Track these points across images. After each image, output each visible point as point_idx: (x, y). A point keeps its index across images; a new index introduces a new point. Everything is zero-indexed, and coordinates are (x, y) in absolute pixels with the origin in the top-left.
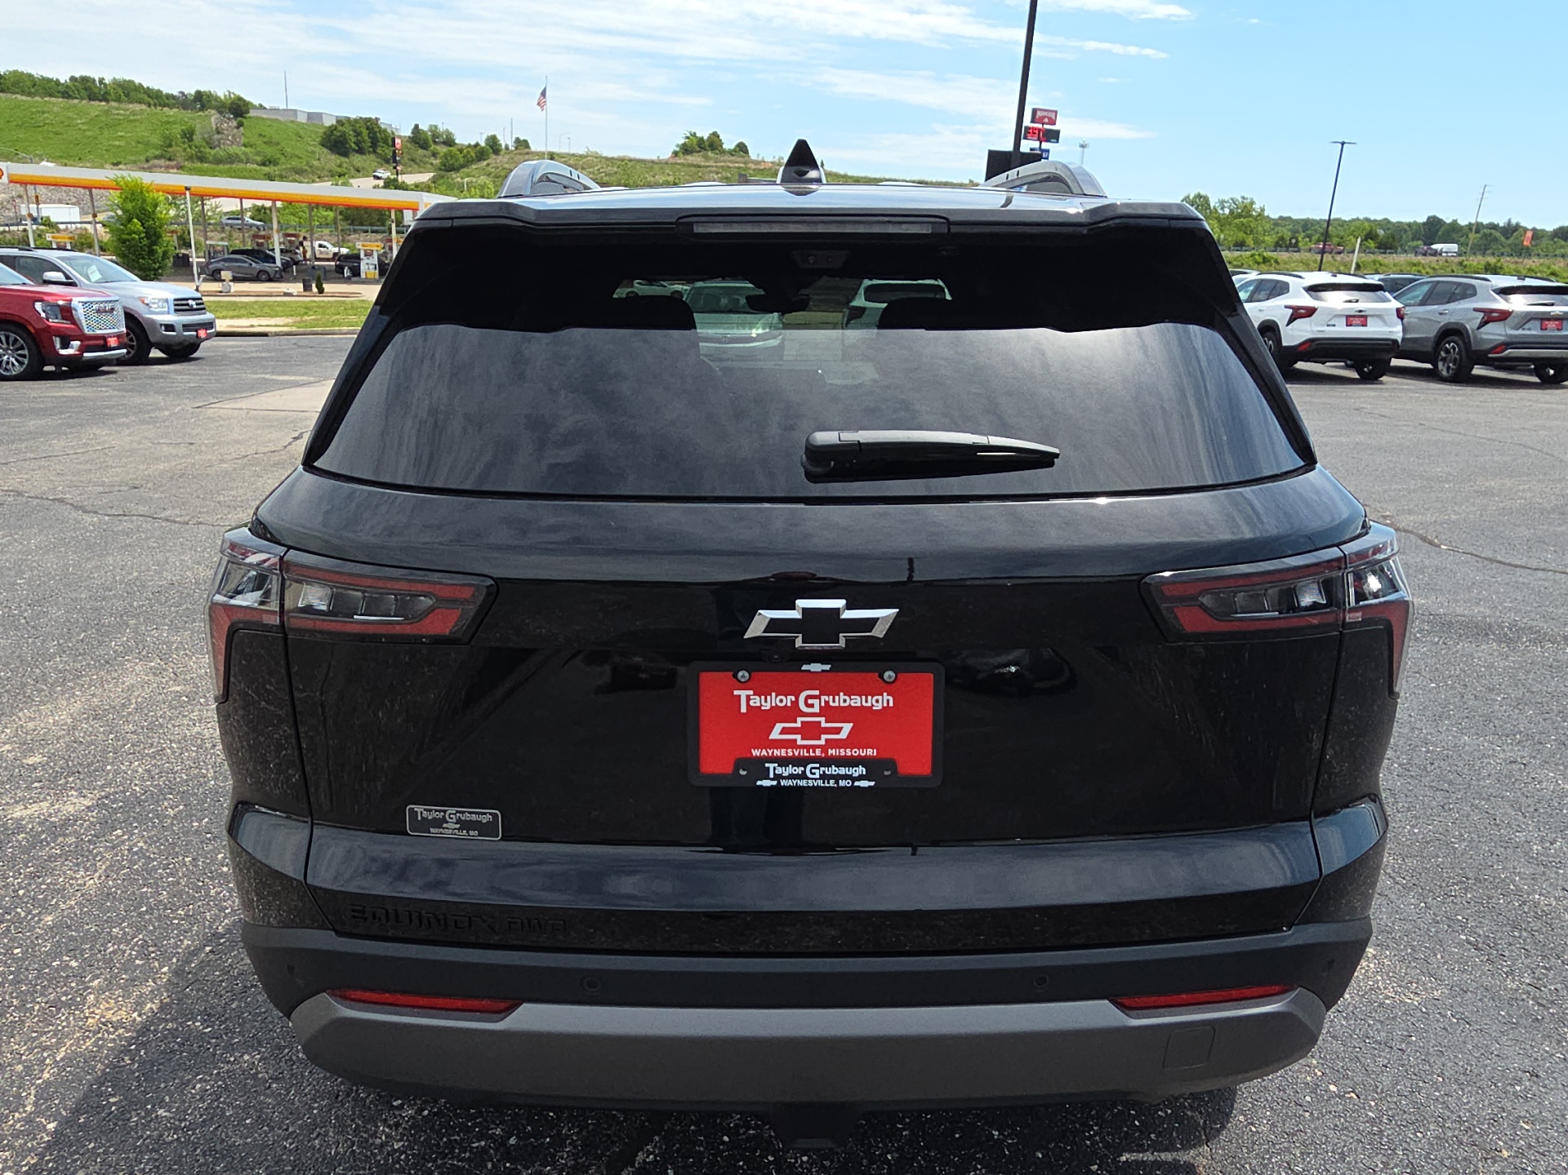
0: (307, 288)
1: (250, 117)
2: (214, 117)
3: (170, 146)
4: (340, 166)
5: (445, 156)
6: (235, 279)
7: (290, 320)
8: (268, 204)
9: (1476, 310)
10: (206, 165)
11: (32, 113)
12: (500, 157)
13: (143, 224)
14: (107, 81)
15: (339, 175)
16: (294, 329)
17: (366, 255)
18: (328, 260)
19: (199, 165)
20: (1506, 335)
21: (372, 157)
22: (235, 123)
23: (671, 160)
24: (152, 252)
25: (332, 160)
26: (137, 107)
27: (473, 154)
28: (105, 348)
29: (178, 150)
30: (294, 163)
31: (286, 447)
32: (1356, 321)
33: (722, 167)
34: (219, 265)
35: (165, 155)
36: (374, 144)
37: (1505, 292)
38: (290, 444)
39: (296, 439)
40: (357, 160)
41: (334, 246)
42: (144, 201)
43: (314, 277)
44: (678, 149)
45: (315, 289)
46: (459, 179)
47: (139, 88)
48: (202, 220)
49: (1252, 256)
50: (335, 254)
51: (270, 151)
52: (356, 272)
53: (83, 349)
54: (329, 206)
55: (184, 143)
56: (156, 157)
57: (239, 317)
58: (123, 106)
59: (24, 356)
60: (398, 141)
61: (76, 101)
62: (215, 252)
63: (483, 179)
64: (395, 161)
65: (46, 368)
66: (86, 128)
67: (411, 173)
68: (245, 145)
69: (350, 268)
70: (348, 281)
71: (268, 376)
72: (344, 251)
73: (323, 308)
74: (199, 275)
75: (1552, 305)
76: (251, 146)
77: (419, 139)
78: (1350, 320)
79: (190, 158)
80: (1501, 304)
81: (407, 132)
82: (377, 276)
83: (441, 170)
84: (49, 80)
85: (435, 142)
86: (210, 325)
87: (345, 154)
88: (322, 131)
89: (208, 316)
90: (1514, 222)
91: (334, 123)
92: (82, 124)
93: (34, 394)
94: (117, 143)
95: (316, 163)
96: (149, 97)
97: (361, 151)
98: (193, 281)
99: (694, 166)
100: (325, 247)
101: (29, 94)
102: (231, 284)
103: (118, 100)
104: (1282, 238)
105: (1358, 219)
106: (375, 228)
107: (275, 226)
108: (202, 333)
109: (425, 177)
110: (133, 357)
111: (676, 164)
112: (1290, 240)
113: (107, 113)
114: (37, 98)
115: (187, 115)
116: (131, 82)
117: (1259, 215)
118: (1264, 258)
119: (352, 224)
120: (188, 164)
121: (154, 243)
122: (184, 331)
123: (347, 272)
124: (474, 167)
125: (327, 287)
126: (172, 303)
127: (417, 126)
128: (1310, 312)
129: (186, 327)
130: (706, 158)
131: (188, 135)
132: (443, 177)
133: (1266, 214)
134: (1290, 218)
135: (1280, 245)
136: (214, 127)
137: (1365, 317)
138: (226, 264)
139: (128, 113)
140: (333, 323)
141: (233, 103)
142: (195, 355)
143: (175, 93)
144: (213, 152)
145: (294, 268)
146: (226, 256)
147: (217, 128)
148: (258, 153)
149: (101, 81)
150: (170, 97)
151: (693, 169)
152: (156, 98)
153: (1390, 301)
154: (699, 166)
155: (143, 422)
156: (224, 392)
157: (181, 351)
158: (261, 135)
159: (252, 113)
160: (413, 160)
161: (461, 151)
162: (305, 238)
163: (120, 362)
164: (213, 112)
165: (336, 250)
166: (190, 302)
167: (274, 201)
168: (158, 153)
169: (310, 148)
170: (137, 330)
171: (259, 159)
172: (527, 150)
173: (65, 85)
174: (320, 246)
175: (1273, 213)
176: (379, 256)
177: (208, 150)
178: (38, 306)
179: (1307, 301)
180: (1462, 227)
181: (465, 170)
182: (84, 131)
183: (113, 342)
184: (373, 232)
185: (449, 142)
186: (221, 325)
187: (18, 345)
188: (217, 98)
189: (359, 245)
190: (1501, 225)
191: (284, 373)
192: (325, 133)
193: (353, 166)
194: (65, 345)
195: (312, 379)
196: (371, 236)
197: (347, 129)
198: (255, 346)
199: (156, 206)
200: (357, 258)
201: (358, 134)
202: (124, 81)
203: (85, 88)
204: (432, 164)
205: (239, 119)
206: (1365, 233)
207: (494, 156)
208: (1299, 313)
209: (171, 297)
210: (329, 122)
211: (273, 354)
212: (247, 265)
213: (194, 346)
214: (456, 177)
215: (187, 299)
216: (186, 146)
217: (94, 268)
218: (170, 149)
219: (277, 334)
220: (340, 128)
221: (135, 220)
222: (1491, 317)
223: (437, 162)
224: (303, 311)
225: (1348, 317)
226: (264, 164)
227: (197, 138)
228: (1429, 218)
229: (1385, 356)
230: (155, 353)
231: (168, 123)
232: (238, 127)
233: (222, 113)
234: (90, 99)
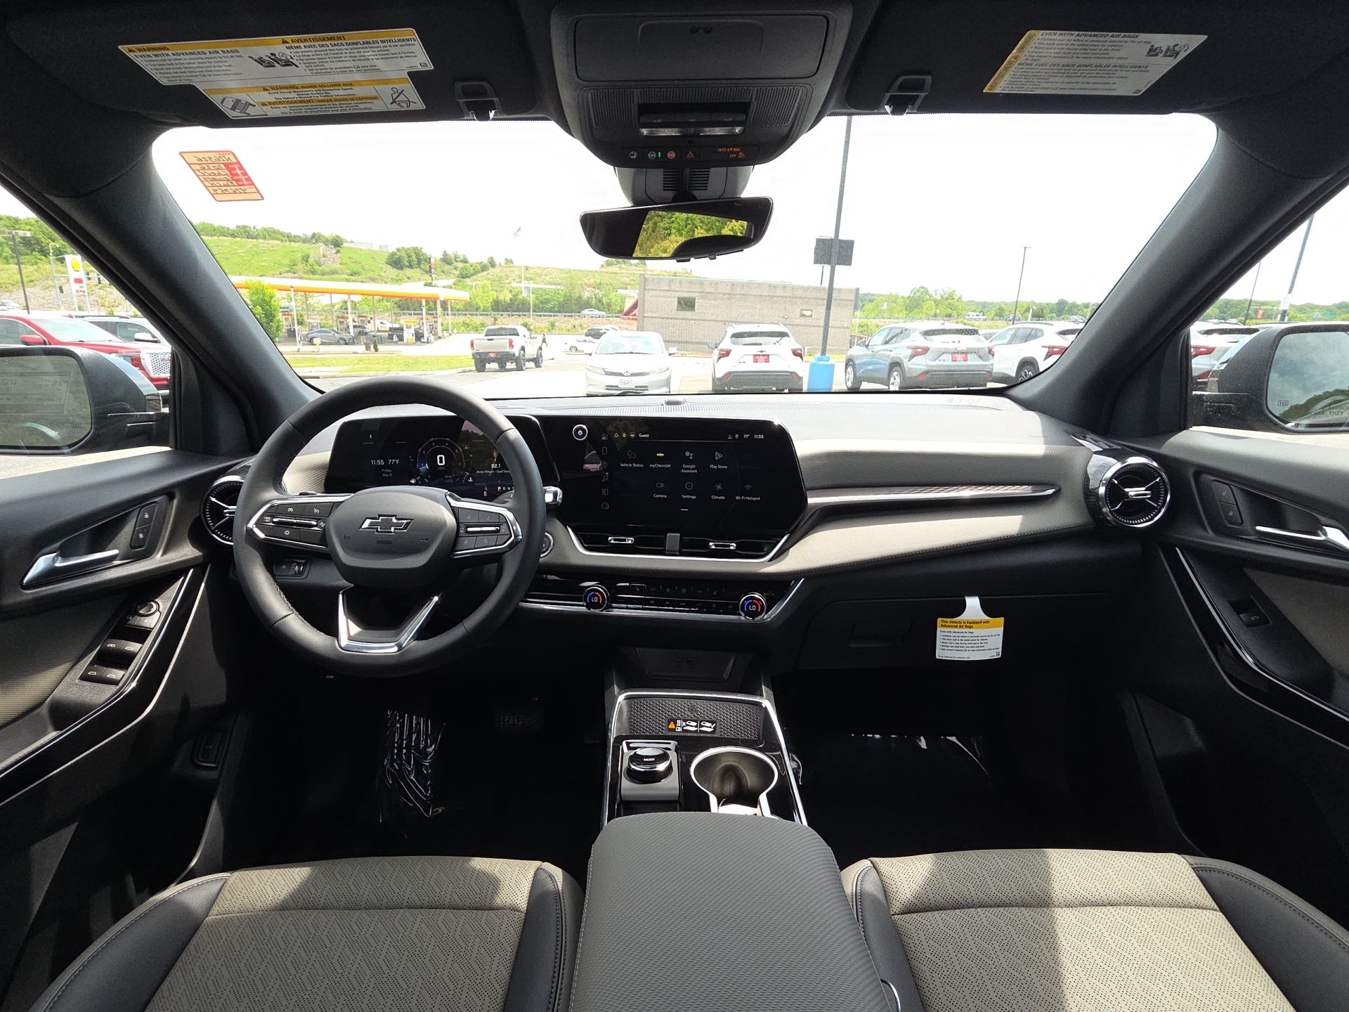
0: (368, 348)
1: (344, 247)
2: (321, 247)
3: (294, 265)
4: (397, 276)
5: (462, 268)
6: (322, 344)
10: (315, 276)
12: (495, 270)
13: (263, 308)
14: (258, 228)
15: (397, 281)
19: (310, 275)
21: (418, 270)
22: (334, 251)
23: (601, 270)
25: (393, 272)
26: (276, 242)
27: (479, 267)
29: (300, 266)
30: (371, 274)
33: (630, 274)
34: (314, 335)
35: (292, 270)
36: (419, 263)
40: (408, 272)
41: (389, 323)
42: (264, 295)
44: (603, 263)
46: (470, 283)
47: (275, 232)
50: (389, 328)
51: (355, 267)
52: (401, 339)
54: (390, 298)
55: (303, 263)
56: (287, 272)
58: (266, 241)
60: (432, 260)
61: (238, 239)
63: (485, 282)
64: (431, 272)
66: (243, 255)
67: (441, 279)
68: (341, 264)
69: (397, 336)
70: (396, 344)
72: (395, 326)
73: (377, 360)
74: (300, 342)
76: (345, 264)
77: (446, 260)
79: (307, 271)
81: (440, 256)
82: (414, 341)
83: (459, 277)
84: (224, 228)
85: (456, 261)
87: (401, 268)
88: (387, 255)
91: (395, 251)
92: (243, 252)
94: (263, 264)
95: (383, 274)
96: (284, 236)
97: (411, 267)
99: (613, 273)
101: (212, 236)
102: (321, 346)
103: (265, 238)
107: (351, 311)
109: (450, 282)
111: (602, 272)
113: (256, 246)
114: (216, 238)
115: (306, 246)
116: (273, 228)
117: (960, 298)
119: (402, 309)
120: (303, 274)
121: (271, 321)
123: (395, 338)
124: (479, 275)
127: (445, 251)
130: (620, 267)
131: (306, 259)
132: (460, 281)
136: (322, 254)
138: (319, 334)
139: (269, 246)
141: (334, 239)
143: (301, 235)
144: (320, 268)
146: (319, 329)
147: (324, 254)
148: (348, 268)
149: (254, 227)
150: (296, 236)
151: (613, 275)
152: (288, 237)
154: (617, 273)
158: (350, 258)
159: (345, 245)
160: (443, 272)
161: (472, 266)
162: (371, 318)
164: (321, 244)
165: (391, 325)
168: (287, 269)
169: (380, 265)
171: (349, 272)
172: (512, 265)
173: (233, 230)
174: (381, 323)
177: (318, 267)
180: (1079, 305)
181: (474, 277)
182: (243, 257)
184: (415, 314)
185: (465, 261)
188: (325, 236)
189: (402, 322)
192: (389, 256)
193: (406, 275)
196: (413, 317)
197: (403, 254)
200: (401, 329)
201: (409, 256)
202: (269, 228)
203: (245, 232)
204: (454, 274)
205: (337, 248)
206: (1024, 308)
207: (492, 269)
210: (392, 249)
212: (332, 335)
214: (468, 281)
216: (304, 265)
218: (294, 267)
220: (398, 253)
221: (258, 306)
223: (457, 273)
226: (352, 275)
227: (311, 260)
228: (1059, 300)
231: (293, 251)
232: (336, 253)
233: (326, 245)
234: (248, 238)
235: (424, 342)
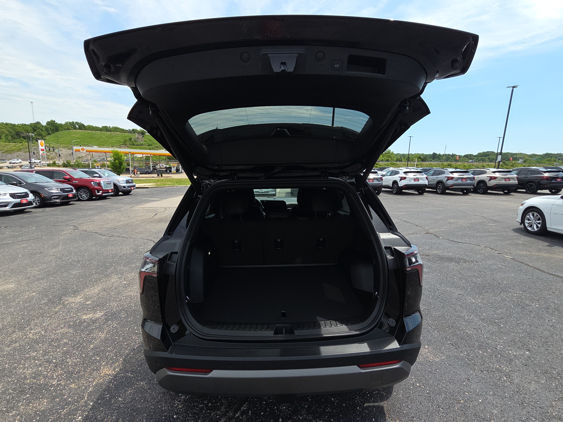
0: (158, 175)
1: (146, 135)
3: (126, 142)
6: (141, 174)
7: (154, 184)
8: (149, 155)
9: (445, 177)
10: (134, 146)
11: (92, 135)
14: (111, 127)
16: (155, 186)
17: (173, 167)
18: (164, 168)
19: (133, 146)
20: (453, 183)
22: (142, 136)
24: (120, 168)
26: (118, 133)
28: (108, 192)
29: (128, 143)
30: (156, 145)
31: (153, 217)
32: (417, 180)
35: (125, 144)
37: (452, 172)
38: (154, 216)
39: (155, 215)
41: (165, 165)
43: (160, 173)
45: (160, 176)
47: (119, 129)
48: (133, 159)
49: (391, 163)
50: (165, 167)
51: (150, 143)
52: (170, 171)
53: (103, 193)
54: (164, 156)
56: (122, 145)
57: (141, 183)
58: (115, 133)
59: (88, 195)
61: (103, 132)
62: (136, 167)
65: (93, 198)
66: (105, 138)
68: (144, 141)
70: (168, 173)
71: (148, 199)
72: (168, 166)
73: (162, 180)
75: (464, 175)
76: (146, 142)
78: (415, 180)
79: (131, 145)
80: (451, 175)
82: (176, 172)
84: (97, 127)
86: (134, 186)
89: (134, 184)
90: (454, 154)
93: (90, 204)
94: (113, 142)
96: (121, 130)
98: (130, 174)
100: (163, 165)
101: (92, 131)
103: (114, 131)
104: (398, 159)
105: (416, 154)
106: (175, 161)
107: (151, 161)
108: (132, 188)
110: (115, 194)
112: (400, 159)
113: (111, 134)
114: (94, 131)
115: (130, 134)
116: (117, 127)
118: (394, 164)
119: (170, 159)
120: (130, 146)
121: (121, 165)
122: (128, 188)
123: (168, 171)
125: (163, 175)
126: (125, 181)
128: (405, 178)
129: (128, 187)
131: (130, 139)
133: (394, 153)
134: (399, 154)
135: (397, 160)
137: (419, 179)
138: (138, 170)
140: (165, 184)
141: (142, 132)
142: (130, 193)
143: (128, 129)
144: (136, 143)
145: (155, 170)
147: (137, 138)
148: (147, 143)
149: (110, 127)
150: (126, 130)
152: (123, 131)
153: (424, 175)
155: (117, 211)
156: (138, 203)
157: (127, 192)
158: (148, 139)
162: (158, 163)
163: (112, 196)
164: (137, 134)
165: (166, 166)
166: (130, 181)
167: (151, 155)
168: (122, 143)
170: (116, 187)
171: (147, 145)
173: (101, 128)
175: (395, 153)
176: (176, 167)
177: (135, 143)
178: (92, 183)
179: (404, 175)
182: (105, 139)
183: (110, 191)
186: (137, 186)
187: (86, 193)
188: (138, 131)
189: (171, 165)
190: (451, 154)
191: (152, 198)
194: (98, 192)
195: (159, 199)
198: (145, 191)
199: (122, 156)
200: (171, 168)
202: (115, 127)
203: (106, 129)
205: (143, 135)
206: (418, 157)
208: (402, 179)
209: (125, 180)
211: (150, 193)
212: (143, 170)
213: (130, 191)
215: (129, 180)
216: (130, 142)
217: (106, 173)
218: (126, 143)
219: (150, 188)
222: (449, 178)
224: (157, 181)
225: (414, 179)
226: (149, 146)
227: (132, 140)
228: (433, 153)
229: (424, 188)
230: (120, 193)
231: (126, 136)
232: (143, 137)
233: (139, 134)
234: (107, 131)
235: (180, 173)
